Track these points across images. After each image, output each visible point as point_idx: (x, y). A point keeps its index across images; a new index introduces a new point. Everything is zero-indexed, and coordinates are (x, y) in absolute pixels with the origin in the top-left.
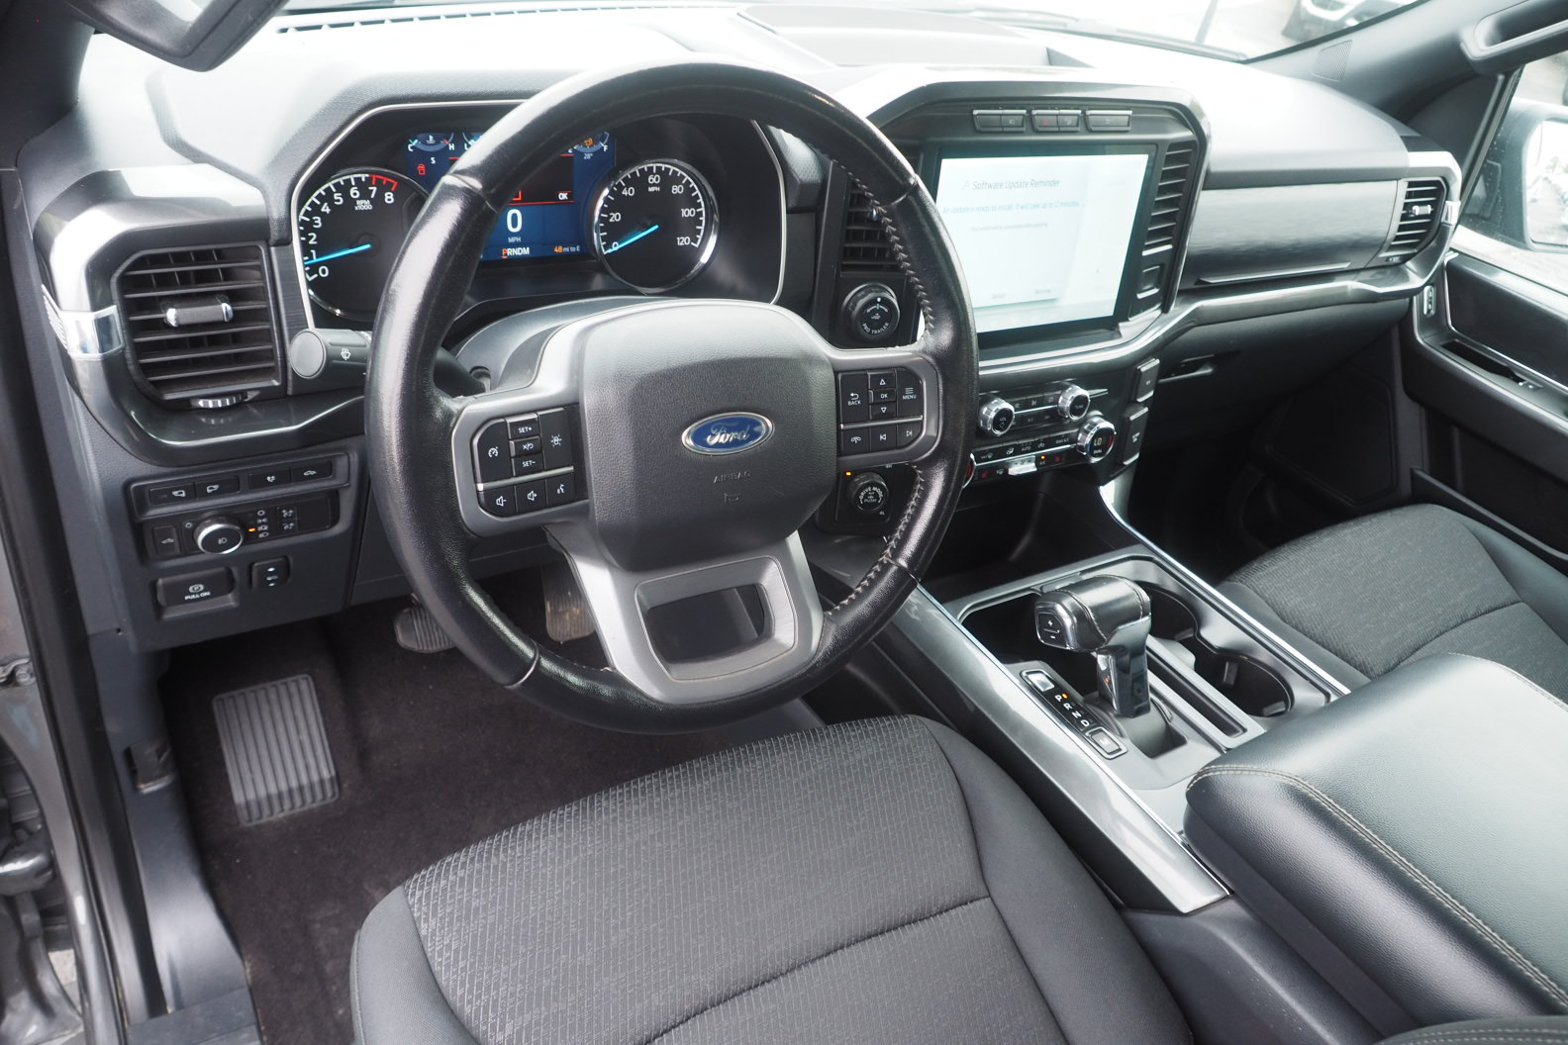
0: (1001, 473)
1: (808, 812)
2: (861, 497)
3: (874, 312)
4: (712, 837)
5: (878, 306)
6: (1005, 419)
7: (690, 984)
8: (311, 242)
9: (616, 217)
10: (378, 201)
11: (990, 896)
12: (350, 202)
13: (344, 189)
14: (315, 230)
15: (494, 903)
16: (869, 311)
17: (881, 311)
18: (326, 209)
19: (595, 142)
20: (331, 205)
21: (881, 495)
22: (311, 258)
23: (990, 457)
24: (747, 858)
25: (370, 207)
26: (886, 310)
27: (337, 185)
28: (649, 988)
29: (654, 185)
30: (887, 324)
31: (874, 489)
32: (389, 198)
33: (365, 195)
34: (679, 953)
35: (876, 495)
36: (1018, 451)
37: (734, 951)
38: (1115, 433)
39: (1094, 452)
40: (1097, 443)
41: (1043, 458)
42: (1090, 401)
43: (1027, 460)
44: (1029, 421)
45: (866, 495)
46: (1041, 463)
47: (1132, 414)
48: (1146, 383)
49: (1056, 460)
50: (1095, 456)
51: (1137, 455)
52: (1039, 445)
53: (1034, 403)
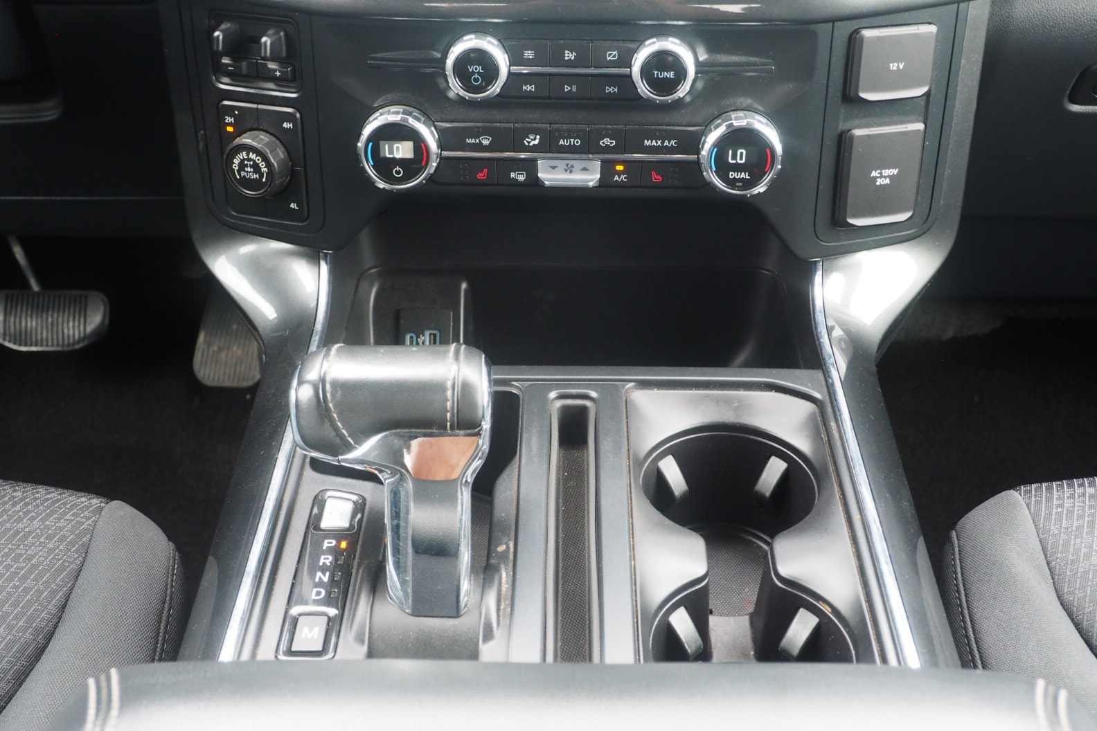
0: (521, 178)
2: (236, 166)
6: (480, 69)
21: (262, 165)
23: (486, 142)
31: (252, 156)
35: (256, 168)
36: (550, 146)
38: (779, 148)
39: (732, 175)
40: (734, 157)
41: (619, 168)
42: (697, 73)
43: (578, 164)
44: (567, 88)
45: (242, 166)
46: (616, 178)
47: (859, 127)
48: (894, 67)
49: (656, 178)
50: (731, 183)
51: (903, 217)
52: (606, 141)
53: (569, 55)
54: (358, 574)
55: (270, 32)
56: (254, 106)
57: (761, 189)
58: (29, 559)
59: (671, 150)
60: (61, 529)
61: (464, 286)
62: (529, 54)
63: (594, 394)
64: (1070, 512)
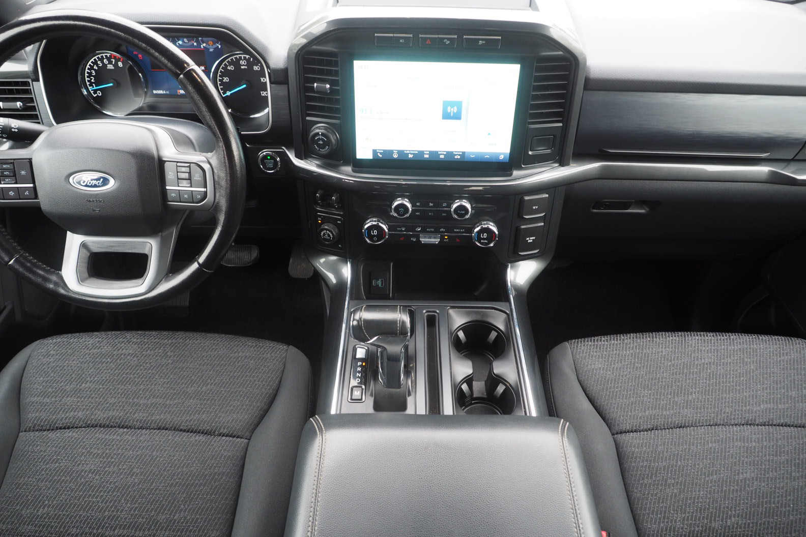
0: (415, 240)
1: (197, 369)
2: (322, 235)
3: (319, 139)
4: (151, 363)
5: (321, 137)
6: (403, 209)
7: (96, 414)
8: (92, 81)
9: (226, 79)
10: (116, 65)
11: (249, 439)
12: (105, 65)
13: (101, 59)
14: (93, 76)
15: (57, 355)
16: (316, 138)
17: (322, 140)
18: (95, 67)
19: (214, 43)
20: (97, 66)
21: (331, 235)
22: (93, 87)
23: (403, 229)
24: (156, 377)
25: (113, 68)
26: (326, 140)
27: (98, 58)
28: (80, 409)
29: (244, 65)
30: (327, 147)
31: (327, 232)
32: (120, 64)
33: (110, 63)
34: (101, 402)
35: (329, 235)
36: (424, 231)
37: (121, 410)
38: (497, 233)
39: (482, 241)
40: (483, 236)
41: (446, 237)
42: (472, 210)
43: (433, 236)
44: (430, 214)
45: (324, 234)
46: (445, 240)
47: (524, 225)
48: (534, 208)
49: (457, 240)
50: (482, 244)
51: (536, 251)
52: (442, 230)
53: (431, 204)
54: (369, 374)
55: (335, 195)
56: (328, 215)
57: (492, 245)
58: (268, 367)
59: (463, 232)
60: (277, 357)
61: (392, 264)
62: (418, 204)
63: (438, 311)
64: (583, 351)
